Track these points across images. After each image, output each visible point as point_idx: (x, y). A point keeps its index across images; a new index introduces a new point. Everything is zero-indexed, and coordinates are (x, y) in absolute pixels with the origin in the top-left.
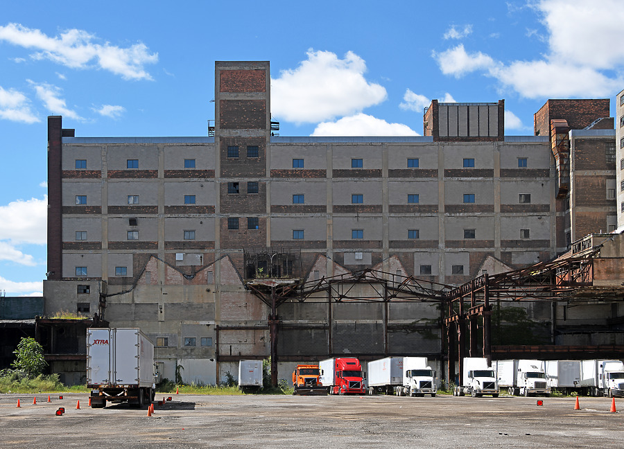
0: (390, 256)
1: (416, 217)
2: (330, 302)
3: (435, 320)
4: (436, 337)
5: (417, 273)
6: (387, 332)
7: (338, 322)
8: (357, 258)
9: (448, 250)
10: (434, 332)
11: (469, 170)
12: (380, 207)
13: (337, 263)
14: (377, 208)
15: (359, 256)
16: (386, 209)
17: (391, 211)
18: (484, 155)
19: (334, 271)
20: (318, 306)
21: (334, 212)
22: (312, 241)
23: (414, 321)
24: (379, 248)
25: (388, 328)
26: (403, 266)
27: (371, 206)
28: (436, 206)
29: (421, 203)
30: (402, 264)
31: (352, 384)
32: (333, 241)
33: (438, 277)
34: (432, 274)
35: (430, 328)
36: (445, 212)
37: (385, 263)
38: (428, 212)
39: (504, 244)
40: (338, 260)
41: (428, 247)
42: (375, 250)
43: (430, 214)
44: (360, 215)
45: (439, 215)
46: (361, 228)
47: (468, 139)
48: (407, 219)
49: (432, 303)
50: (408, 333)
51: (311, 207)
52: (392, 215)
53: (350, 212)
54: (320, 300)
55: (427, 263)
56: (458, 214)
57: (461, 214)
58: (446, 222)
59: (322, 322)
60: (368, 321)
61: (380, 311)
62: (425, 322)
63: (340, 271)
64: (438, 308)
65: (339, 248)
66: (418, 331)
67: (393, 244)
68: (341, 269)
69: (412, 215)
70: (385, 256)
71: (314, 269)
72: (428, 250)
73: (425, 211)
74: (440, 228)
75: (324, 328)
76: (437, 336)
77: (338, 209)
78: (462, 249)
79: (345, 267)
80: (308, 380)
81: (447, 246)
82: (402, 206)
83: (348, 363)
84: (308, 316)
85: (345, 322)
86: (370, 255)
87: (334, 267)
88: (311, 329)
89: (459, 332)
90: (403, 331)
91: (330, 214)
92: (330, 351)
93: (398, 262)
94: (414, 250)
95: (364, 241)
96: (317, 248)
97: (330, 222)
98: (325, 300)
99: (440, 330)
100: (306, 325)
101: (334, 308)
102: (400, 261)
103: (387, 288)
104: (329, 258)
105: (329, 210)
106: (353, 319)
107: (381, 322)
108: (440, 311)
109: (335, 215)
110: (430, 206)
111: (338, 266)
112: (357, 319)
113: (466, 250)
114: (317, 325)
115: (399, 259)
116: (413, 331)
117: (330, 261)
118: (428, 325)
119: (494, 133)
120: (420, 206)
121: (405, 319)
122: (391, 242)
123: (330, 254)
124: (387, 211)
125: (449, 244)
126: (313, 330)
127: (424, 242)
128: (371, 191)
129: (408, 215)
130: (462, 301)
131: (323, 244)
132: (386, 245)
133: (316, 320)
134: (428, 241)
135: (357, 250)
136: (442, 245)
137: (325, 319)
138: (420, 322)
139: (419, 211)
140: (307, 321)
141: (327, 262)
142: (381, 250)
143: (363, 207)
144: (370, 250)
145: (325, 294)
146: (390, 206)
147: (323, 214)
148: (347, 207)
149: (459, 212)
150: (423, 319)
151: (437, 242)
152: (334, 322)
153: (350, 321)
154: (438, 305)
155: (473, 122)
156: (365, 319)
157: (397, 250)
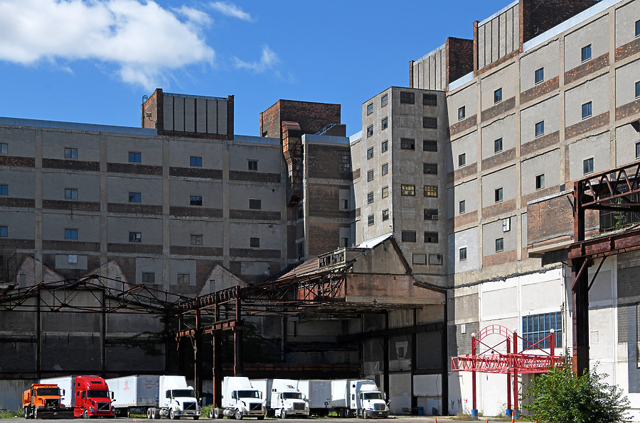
0: (109, 261)
1: (138, 218)
2: (39, 311)
3: (159, 334)
4: (159, 353)
5: (139, 280)
6: (104, 346)
7: (48, 334)
8: (70, 261)
9: (173, 256)
10: (157, 347)
11: (195, 170)
12: (97, 204)
13: (47, 266)
14: (94, 206)
15: (73, 259)
16: (104, 208)
17: (109, 210)
18: (213, 156)
19: (43, 275)
20: (24, 315)
21: (44, 207)
22: (17, 240)
23: (135, 334)
24: (96, 251)
25: (106, 341)
26: (124, 272)
27: (87, 203)
28: (160, 208)
29: (143, 203)
30: (122, 271)
31: (100, 405)
32: (43, 241)
33: (162, 286)
34: (156, 283)
35: (153, 342)
36: (171, 215)
37: (103, 269)
38: (152, 213)
39: (234, 252)
40: (49, 263)
41: (151, 252)
42: (91, 253)
43: (153, 216)
44: (74, 212)
45: (164, 217)
46: (75, 227)
47: (195, 135)
48: (128, 220)
49: (155, 315)
50: (129, 348)
51: (16, 200)
52: (111, 214)
53: (62, 209)
54: (27, 309)
55: (149, 270)
56: (184, 218)
57: (188, 218)
58: (171, 225)
59: (28, 334)
60: (83, 334)
61: (97, 323)
62: (147, 335)
63: (50, 275)
64: (161, 320)
65: (50, 249)
66: (140, 346)
67: (112, 247)
68: (52, 273)
69: (134, 215)
70: (103, 260)
71: (20, 272)
72: (151, 255)
73: (147, 212)
74: (164, 232)
75: (31, 340)
76: (160, 351)
77: (48, 204)
78: (188, 256)
79: (57, 271)
80: (49, 401)
81: (172, 252)
82: (123, 205)
83: (93, 382)
84: (11, 327)
85: (56, 334)
86: (85, 259)
87: (44, 270)
88: (16, 342)
89: (195, 348)
90: (123, 345)
91: (38, 209)
92: (38, 366)
93: (118, 267)
94: (135, 255)
95: (79, 243)
96: (24, 248)
97: (39, 218)
98: (33, 309)
99: (164, 345)
100: (9, 337)
101: (43, 318)
102: (120, 267)
103: (105, 297)
104: (38, 260)
105: (38, 205)
106: (66, 331)
107: (97, 334)
108: (163, 324)
109: (44, 210)
110: (154, 207)
111: (48, 270)
112: (70, 331)
113: (193, 257)
114: (23, 337)
115: (119, 264)
116: (134, 346)
117: (39, 264)
118: (151, 339)
119: (224, 132)
120: (142, 206)
121: (125, 332)
122: (109, 245)
123: (39, 256)
124: (106, 209)
125: (175, 249)
126: (17, 343)
127: (147, 246)
128: (86, 186)
129: (129, 215)
130: (199, 314)
131: (31, 244)
132: (104, 248)
133: (21, 331)
134: (151, 246)
135: (71, 252)
136: (166, 251)
137: (32, 330)
138: (142, 336)
139: (142, 212)
140: (10, 333)
141: (35, 264)
142: (98, 254)
143: (78, 204)
144: (86, 253)
145: (32, 301)
146: (109, 205)
147: (31, 209)
148: (58, 202)
149: (186, 216)
150: (145, 333)
151: (161, 247)
152: (43, 334)
153: (62, 334)
154: (161, 318)
155: (201, 117)
156: (79, 331)
157: (117, 254)
